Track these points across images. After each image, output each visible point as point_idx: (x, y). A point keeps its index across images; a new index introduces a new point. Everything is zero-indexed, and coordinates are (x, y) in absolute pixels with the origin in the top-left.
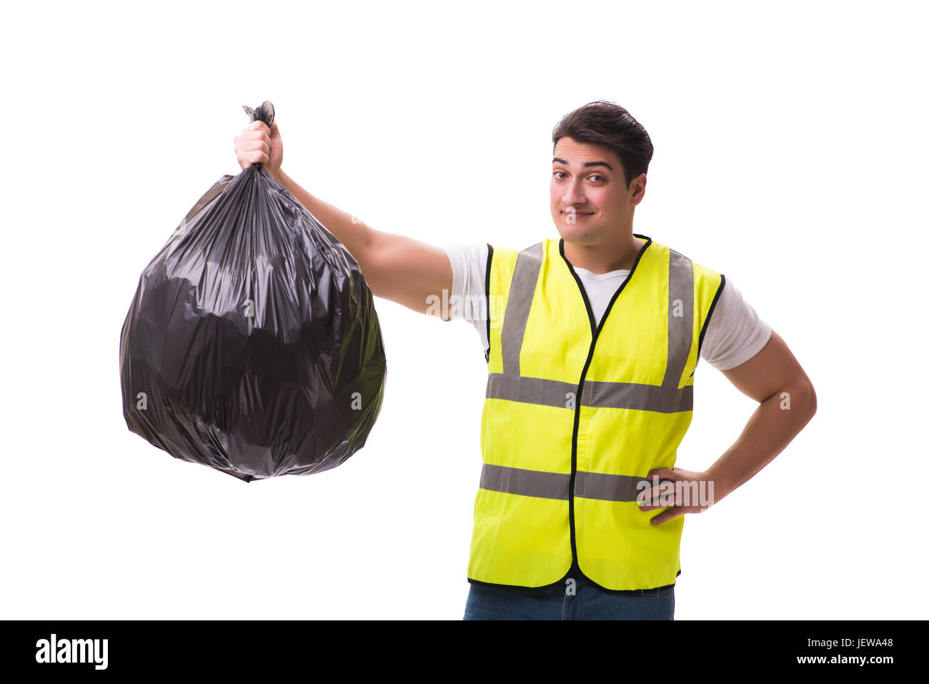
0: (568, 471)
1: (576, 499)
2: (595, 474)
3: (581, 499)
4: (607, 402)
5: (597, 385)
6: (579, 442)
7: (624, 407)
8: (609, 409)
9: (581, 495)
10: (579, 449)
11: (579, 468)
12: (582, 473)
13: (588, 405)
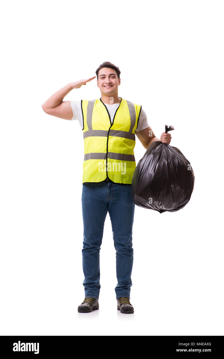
0: (106, 152)
1: (108, 159)
2: (112, 153)
3: (109, 159)
4: (115, 135)
5: (113, 130)
6: (108, 145)
7: (119, 136)
8: (115, 137)
9: (109, 158)
10: (108, 146)
11: (108, 151)
12: (110, 153)
13: (110, 135)
